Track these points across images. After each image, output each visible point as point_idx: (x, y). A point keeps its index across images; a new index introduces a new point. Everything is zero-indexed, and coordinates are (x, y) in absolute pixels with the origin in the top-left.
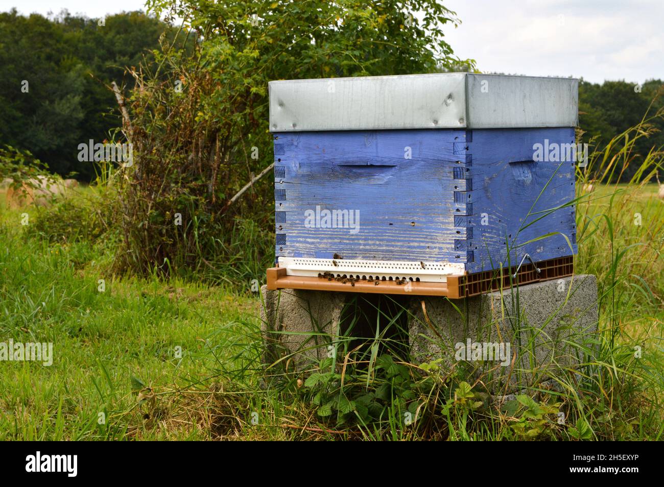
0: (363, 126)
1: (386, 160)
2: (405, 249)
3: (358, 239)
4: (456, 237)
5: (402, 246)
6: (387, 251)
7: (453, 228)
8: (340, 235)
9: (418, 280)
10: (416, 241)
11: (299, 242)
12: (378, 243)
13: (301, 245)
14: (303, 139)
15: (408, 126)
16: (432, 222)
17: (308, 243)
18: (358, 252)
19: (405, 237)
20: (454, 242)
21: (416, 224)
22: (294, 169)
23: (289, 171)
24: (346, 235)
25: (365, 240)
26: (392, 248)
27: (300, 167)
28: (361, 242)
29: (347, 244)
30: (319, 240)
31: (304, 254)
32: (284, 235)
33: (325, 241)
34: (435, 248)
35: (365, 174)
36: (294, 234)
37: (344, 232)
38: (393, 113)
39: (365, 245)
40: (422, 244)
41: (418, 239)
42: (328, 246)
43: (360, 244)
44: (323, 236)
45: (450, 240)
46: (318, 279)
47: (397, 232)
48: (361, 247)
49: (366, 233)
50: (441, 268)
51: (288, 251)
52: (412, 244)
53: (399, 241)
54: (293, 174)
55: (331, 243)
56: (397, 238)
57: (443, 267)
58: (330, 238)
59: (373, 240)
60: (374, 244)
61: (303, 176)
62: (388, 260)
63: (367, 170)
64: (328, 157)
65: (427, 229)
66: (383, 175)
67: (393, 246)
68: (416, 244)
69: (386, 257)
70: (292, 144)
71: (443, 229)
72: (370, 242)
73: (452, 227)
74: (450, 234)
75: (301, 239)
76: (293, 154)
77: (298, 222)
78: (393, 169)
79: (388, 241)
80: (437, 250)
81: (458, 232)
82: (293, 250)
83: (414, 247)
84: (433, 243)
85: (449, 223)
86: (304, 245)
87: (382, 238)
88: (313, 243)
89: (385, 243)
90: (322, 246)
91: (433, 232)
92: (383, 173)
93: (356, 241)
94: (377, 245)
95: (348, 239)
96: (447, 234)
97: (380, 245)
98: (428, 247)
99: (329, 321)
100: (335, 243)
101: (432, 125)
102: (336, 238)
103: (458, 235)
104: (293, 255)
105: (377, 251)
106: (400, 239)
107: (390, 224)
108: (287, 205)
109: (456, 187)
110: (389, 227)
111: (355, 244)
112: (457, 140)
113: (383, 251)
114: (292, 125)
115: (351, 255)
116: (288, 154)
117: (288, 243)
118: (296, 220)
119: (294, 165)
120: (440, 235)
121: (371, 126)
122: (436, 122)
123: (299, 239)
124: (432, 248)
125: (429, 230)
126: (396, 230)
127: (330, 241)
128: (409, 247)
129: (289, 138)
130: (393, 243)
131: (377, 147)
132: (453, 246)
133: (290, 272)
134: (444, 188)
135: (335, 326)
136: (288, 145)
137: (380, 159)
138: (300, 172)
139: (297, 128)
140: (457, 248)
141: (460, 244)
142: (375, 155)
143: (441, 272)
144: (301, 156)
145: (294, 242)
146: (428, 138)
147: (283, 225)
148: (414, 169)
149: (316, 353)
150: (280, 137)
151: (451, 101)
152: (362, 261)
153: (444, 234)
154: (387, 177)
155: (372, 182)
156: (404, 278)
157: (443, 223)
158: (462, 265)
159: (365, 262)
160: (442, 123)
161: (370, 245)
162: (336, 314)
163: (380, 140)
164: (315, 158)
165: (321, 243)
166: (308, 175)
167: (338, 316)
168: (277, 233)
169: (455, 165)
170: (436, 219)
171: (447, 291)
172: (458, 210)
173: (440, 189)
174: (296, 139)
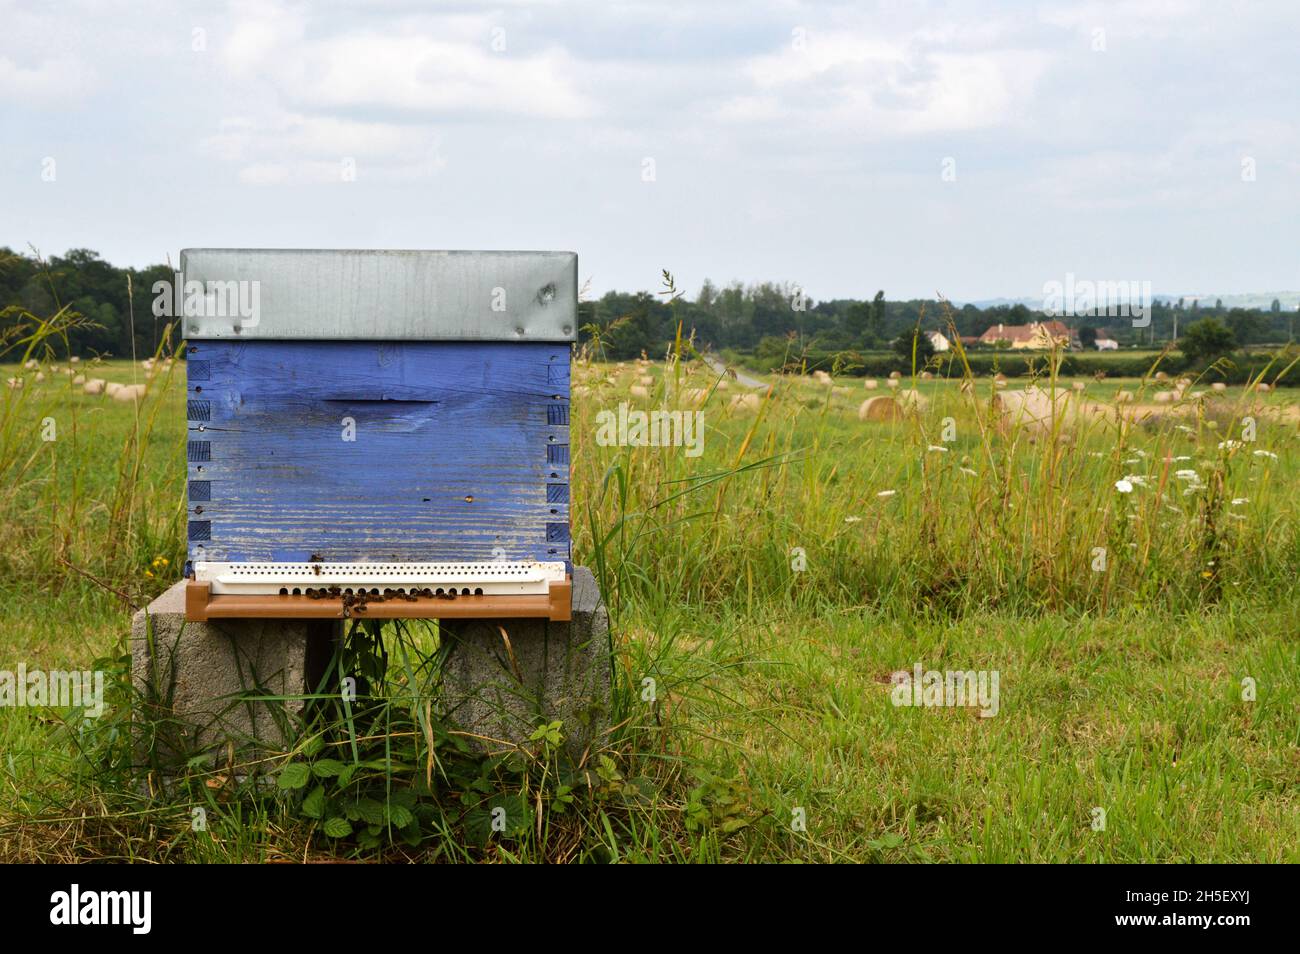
0: (381, 332)
1: (419, 392)
2: (453, 541)
3: (362, 527)
4: (549, 519)
5: (447, 537)
6: (417, 546)
7: (544, 504)
8: (322, 519)
9: (479, 592)
10: (473, 528)
11: (241, 534)
12: (400, 532)
13: (243, 539)
14: (249, 355)
15: (469, 335)
16: (506, 496)
17: (258, 535)
18: (361, 549)
19: (454, 522)
20: (545, 527)
21: (475, 499)
22: (231, 405)
23: (220, 411)
24: (336, 520)
25: (375, 527)
26: (428, 541)
27: (243, 402)
28: (366, 531)
29: (338, 536)
30: (280, 531)
31: (250, 555)
32: (206, 524)
33: (294, 531)
34: (511, 538)
35: (373, 416)
36: (229, 521)
37: (332, 514)
38: (440, 314)
39: (374, 536)
40: (485, 533)
41: (477, 524)
42: (300, 540)
43: (365, 536)
44: (289, 522)
45: (538, 524)
46: (278, 599)
47: (439, 513)
48: (367, 540)
49: (378, 515)
50: (523, 571)
51: (214, 551)
52: (466, 533)
53: (441, 528)
54: (229, 415)
55: (304, 535)
56: (438, 524)
57: (526, 569)
58: (304, 526)
59: (391, 527)
60: (393, 535)
61: (249, 417)
62: (421, 560)
63: (377, 409)
64: (301, 385)
65: (494, 506)
66: (408, 417)
67: (429, 537)
68: (475, 533)
69: (416, 557)
70: (228, 362)
71: (526, 508)
72: (384, 531)
73: (543, 502)
74: (539, 514)
75: (243, 530)
76: (229, 379)
77: (236, 499)
78: (432, 407)
79: (419, 528)
80: (514, 542)
81: (553, 511)
82: (225, 550)
83: (471, 538)
84: (506, 530)
85: (536, 497)
86: (249, 539)
87: (408, 523)
88: (267, 536)
89: (414, 531)
90: (286, 540)
91: (508, 512)
92: (409, 413)
93: (356, 531)
94: (399, 536)
95: (338, 527)
96: (533, 514)
97: (404, 536)
98: (498, 537)
99: (276, 670)
100: (314, 535)
101: (516, 336)
102: (316, 526)
103: (553, 516)
104: (225, 557)
105: (399, 546)
106: (443, 524)
107: (425, 500)
108: (212, 469)
109: (551, 438)
110: (424, 505)
111: (354, 535)
112: (554, 360)
113: (410, 546)
114: (232, 329)
115: (346, 554)
116: (216, 379)
117: (214, 538)
118: (233, 496)
119: (230, 399)
120: (520, 516)
121: (397, 332)
122: (520, 330)
123: (238, 529)
124: (504, 538)
125: (501, 509)
126: (436, 510)
127: (303, 531)
128: (461, 538)
129: (221, 350)
130: (430, 532)
131: (402, 370)
132: (544, 534)
133: (219, 589)
134: (530, 439)
135: (296, 678)
136: (218, 363)
137: (407, 390)
138: (244, 410)
139: (244, 334)
140: (550, 538)
141: (557, 532)
142: (398, 383)
143: (523, 578)
144: (246, 384)
145: (228, 534)
146: (501, 357)
147: (205, 505)
148: (472, 407)
149: (247, 728)
150: (201, 348)
151: (549, 297)
152: (372, 564)
153: (527, 514)
154: (418, 420)
155: (390, 428)
156: (453, 591)
157: (529, 497)
158: (562, 565)
159: (379, 565)
160: (533, 332)
161: (384, 536)
162: (296, 657)
163: (409, 359)
164: (274, 387)
165: (285, 535)
166: (259, 417)
167: (302, 660)
168: (191, 519)
169: (550, 401)
170: (514, 491)
171: (552, 608)
172: (554, 475)
173: (522, 440)
174: (235, 353)
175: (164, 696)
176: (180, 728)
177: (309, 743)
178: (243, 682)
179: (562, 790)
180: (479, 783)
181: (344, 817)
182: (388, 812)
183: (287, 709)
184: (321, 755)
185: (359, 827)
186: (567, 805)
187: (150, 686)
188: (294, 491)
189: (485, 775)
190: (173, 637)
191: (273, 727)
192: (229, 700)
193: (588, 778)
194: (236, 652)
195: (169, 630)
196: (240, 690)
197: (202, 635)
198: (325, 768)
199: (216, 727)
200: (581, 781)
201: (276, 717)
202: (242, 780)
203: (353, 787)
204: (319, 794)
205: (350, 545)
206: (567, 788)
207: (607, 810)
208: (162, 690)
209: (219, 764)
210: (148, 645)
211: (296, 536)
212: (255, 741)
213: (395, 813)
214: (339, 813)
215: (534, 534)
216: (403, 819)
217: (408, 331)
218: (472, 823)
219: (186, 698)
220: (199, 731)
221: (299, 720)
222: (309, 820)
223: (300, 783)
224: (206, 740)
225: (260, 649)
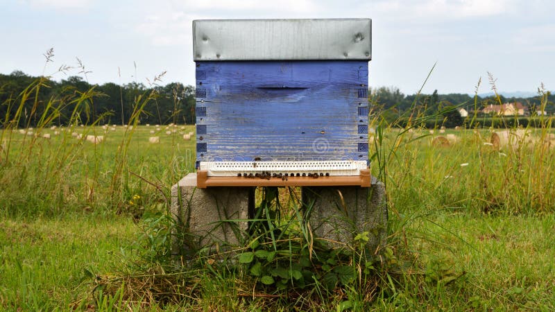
0: (283, 56)
1: (300, 83)
3: (274, 146)
4: (359, 141)
6: (300, 154)
7: (357, 134)
8: (256, 142)
9: (327, 175)
11: (220, 149)
12: (291, 147)
13: (221, 151)
14: (223, 68)
15: (323, 57)
16: (339, 131)
17: (228, 150)
18: (274, 155)
20: (357, 145)
21: (325, 132)
22: (215, 91)
23: (210, 93)
24: (263, 142)
25: (281, 145)
27: (220, 89)
28: (276, 147)
29: (263, 149)
30: (237, 147)
31: (224, 158)
32: (205, 145)
33: (244, 147)
34: (342, 150)
35: (279, 95)
36: (215, 143)
37: (261, 140)
38: (309, 48)
39: (279, 150)
40: (330, 148)
42: (246, 151)
43: (276, 149)
44: (241, 144)
45: (354, 143)
46: (237, 178)
47: (309, 139)
48: (277, 151)
49: (281, 140)
50: (347, 165)
51: (208, 157)
53: (310, 146)
54: (214, 95)
55: (248, 149)
56: (309, 144)
57: (349, 164)
58: (248, 145)
59: (287, 145)
60: (288, 149)
61: (223, 96)
62: (301, 160)
63: (280, 92)
64: (246, 81)
65: (334, 135)
66: (294, 95)
67: (305, 150)
70: (214, 71)
71: (348, 136)
72: (284, 148)
73: (356, 134)
74: (355, 139)
75: (221, 147)
76: (213, 79)
77: (218, 133)
78: (305, 90)
79: (300, 146)
80: (343, 152)
81: (361, 138)
82: (214, 156)
84: (340, 146)
85: (353, 131)
86: (224, 151)
87: (295, 144)
88: (232, 150)
89: (298, 147)
90: (240, 151)
91: (340, 138)
92: (295, 93)
94: (291, 149)
95: (264, 146)
96: (352, 139)
97: (294, 149)
98: (336, 149)
99: (235, 211)
100: (252, 150)
101: (344, 57)
102: (253, 145)
103: (361, 140)
104: (213, 159)
105: (291, 154)
106: (311, 144)
107: (303, 133)
108: (207, 120)
109: (360, 104)
110: (302, 135)
111: (273, 149)
112: (361, 68)
113: (296, 154)
114: (216, 56)
115: (267, 158)
116: (209, 79)
117: (208, 151)
118: (216, 132)
119: (215, 88)
120: (346, 140)
121: (290, 57)
122: (346, 54)
123: (219, 147)
124: (339, 150)
125: (337, 137)
126: (308, 137)
127: (248, 147)
129: (211, 66)
130: (305, 148)
131: (292, 74)
132: (357, 148)
133: (211, 174)
134: (350, 105)
135: (244, 214)
136: (209, 72)
137: (294, 83)
138: (221, 93)
139: (222, 58)
140: (360, 150)
141: (363, 147)
142: (290, 79)
143: (348, 168)
144: (222, 81)
145: (214, 149)
146: (336, 68)
147: (204, 136)
148: (324, 90)
149: (223, 238)
150: (202, 65)
151: (359, 39)
152: (279, 162)
153: (350, 139)
154: (299, 96)
155: (287, 101)
156: (316, 174)
157: (349, 131)
158: (366, 162)
159: (282, 162)
160: (351, 55)
161: (285, 150)
162: (244, 205)
163: (295, 68)
164: (234, 82)
165: (239, 149)
166: (228, 96)
167: (247, 207)
168: (198, 142)
169: (359, 87)
170: (343, 128)
171: (362, 181)
172: (361, 121)
173: (347, 105)
174: (217, 66)
175: (185, 224)
176: (193, 237)
177: (253, 243)
178: (220, 217)
179: (368, 264)
180: (330, 261)
181: (270, 275)
182: (291, 273)
183: (240, 228)
184: (259, 248)
185: (277, 280)
186: (371, 270)
187: (179, 219)
188: (244, 129)
189: (333, 257)
190: (189, 197)
191: (234, 237)
192: (214, 225)
193: (381, 258)
194: (217, 202)
195: (187, 194)
196: (219, 220)
197: (202, 196)
198: (260, 254)
199: (209, 237)
200: (377, 260)
201: (235, 232)
202: (222, 261)
203: (274, 263)
204: (259, 265)
205: (269, 154)
206: (370, 263)
207: (389, 273)
208: (184, 219)
209: (211, 253)
210: (178, 200)
211: (244, 150)
212: (226, 243)
213: (294, 273)
214: (268, 274)
215: (353, 148)
216: (298, 276)
217: (295, 56)
218: (327, 279)
219: (195, 225)
220: (201, 238)
221: (246, 233)
222: (254, 277)
223: (249, 260)
224: (204, 242)
225: (228, 202)
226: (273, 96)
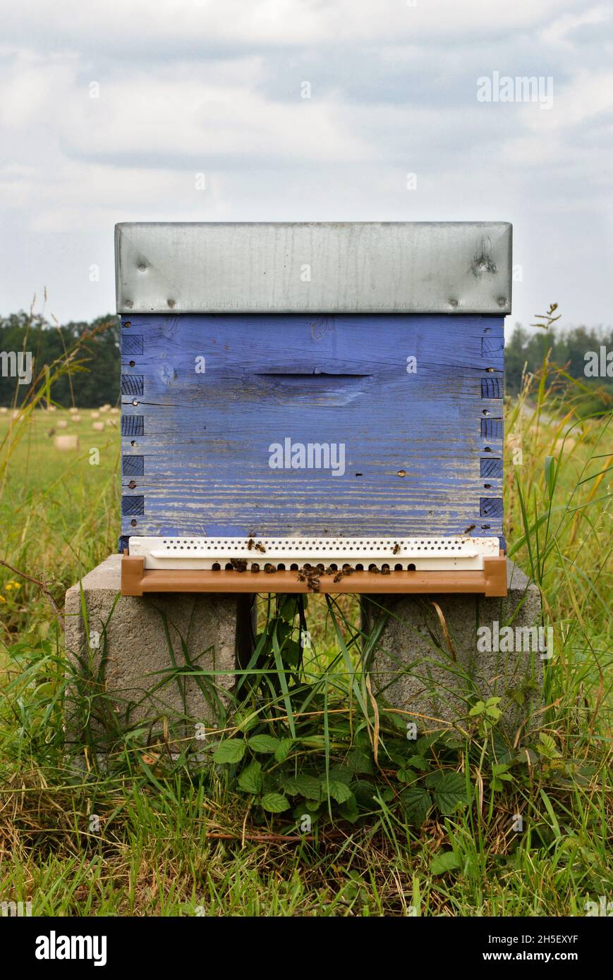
0: (315, 306)
1: (349, 365)
2: (385, 516)
3: (293, 502)
4: (483, 494)
5: (379, 512)
6: (350, 521)
7: (478, 479)
8: (255, 494)
9: (412, 568)
10: (407, 503)
11: (173, 509)
12: (332, 507)
13: (175, 514)
14: (183, 328)
15: (403, 308)
16: (437, 470)
17: (191, 510)
18: (292, 524)
19: (386, 497)
20: (479, 502)
21: (407, 473)
22: (164, 380)
23: (153, 385)
24: (269, 495)
25: (307, 502)
26: (360, 516)
27: (176, 376)
28: (298, 506)
29: (270, 511)
30: (212, 506)
31: (182, 530)
32: (140, 499)
33: (227, 506)
34: (444, 513)
35: (304, 390)
36: (162, 496)
37: (266, 489)
38: (373, 287)
39: (306, 511)
40: (418, 508)
41: (410, 500)
42: (232, 515)
43: (297, 511)
44: (221, 497)
45: (471, 499)
46: (211, 573)
47: (371, 488)
48: (299, 515)
49: (310, 490)
50: (456, 546)
51: (148, 526)
52: (399, 508)
53: (373, 503)
54: (161, 389)
55: (236, 510)
56: (371, 499)
57: (460, 545)
58: (236, 501)
59: (323, 502)
60: (324, 510)
61: (182, 392)
62: (353, 536)
63: (308, 383)
64: (233, 359)
65: (428, 481)
66: (341, 391)
67: (362, 512)
68: (407, 508)
69: (349, 532)
70: (161, 336)
71: (458, 482)
72: (316, 506)
73: (476, 477)
74: (473, 489)
75: (176, 504)
76: (161, 354)
77: (169, 473)
78: (364, 380)
79: (352, 503)
80: (447, 517)
81: (487, 486)
82: (159, 524)
83: (404, 513)
84: (439, 505)
85: (470, 471)
86: (182, 514)
87: (340, 498)
88: (200, 510)
89: (346, 506)
90: (218, 515)
91: (441, 487)
92: (341, 387)
93: (288, 505)
94: (331, 511)
95: (272, 502)
96: (466, 489)
97: (336, 511)
98: (430, 512)
99: (206, 647)
100: (245, 510)
101: (450, 308)
102: (248, 501)
103: (487, 491)
104: (158, 532)
105: (330, 521)
106: (375, 499)
107: (357, 475)
108: (146, 444)
109: (484, 411)
110: (356, 480)
111: (287, 510)
112: (488, 332)
113: (342, 521)
114: (166, 302)
115: (279, 529)
116: (150, 353)
117: (147, 512)
118: (166, 471)
119: (163, 373)
120: (453, 491)
121: (329, 307)
122: (454, 302)
123: (171, 504)
124: (437, 514)
125: (433, 484)
126: (368, 485)
127: (235, 506)
128: (393, 513)
129: (155, 324)
130: (362, 507)
131: (334, 344)
132: (477, 509)
133: (152, 564)
134: (463, 413)
135: (227, 654)
136: (151, 338)
137: (340, 363)
138: (176, 385)
139: (179, 307)
140: (484, 513)
141: (490, 506)
142: (331, 356)
143: (456, 553)
144: (179, 358)
145: (160, 509)
146: (432, 330)
147: (138, 479)
149: (178, 705)
150: (134, 322)
151: (483, 268)
152: (304, 539)
153: (461, 489)
154: (349, 394)
155: (322, 403)
156: (386, 566)
157: (459, 471)
158: (496, 541)
159: (311, 540)
160: (466, 304)
161: (316, 511)
162: (227, 633)
163: (341, 331)
165: (216, 510)
166: (192, 391)
167: (233, 637)
168: (125, 493)
169: (483, 375)
170: (446, 466)
171: (488, 583)
172: (487, 449)
173: (456, 414)
174: (168, 327)
175: (96, 672)
176: (113, 704)
177: (246, 720)
178: (174, 660)
179: (499, 769)
180: (415, 761)
181: (281, 792)
182: (327, 788)
183: (218, 685)
184: (259, 729)
185: (297, 803)
186: (506, 783)
187: (83, 663)
188: (226, 466)
189: (423, 752)
190: (104, 614)
191: (204, 705)
192: (160, 677)
193: (527, 756)
194: (167, 629)
195: (101, 607)
196: (171, 666)
197: (134, 612)
198: (261, 744)
199: (147, 703)
200: (520, 759)
201: (207, 694)
202: (175, 757)
203: (290, 763)
204: (256, 767)
206: (504, 767)
207: (546, 790)
208: (94, 664)
209: (151, 741)
210: (81, 621)
211: (228, 511)
212: (187, 718)
213: (334, 788)
214: (275, 788)
216: (343, 794)
217: (341, 303)
218: (408, 801)
219: (118, 675)
220: (131, 706)
221: (231, 696)
222: (246, 795)
223: (236, 758)
224: (137, 716)
225: (191, 626)
226: (293, 392)
